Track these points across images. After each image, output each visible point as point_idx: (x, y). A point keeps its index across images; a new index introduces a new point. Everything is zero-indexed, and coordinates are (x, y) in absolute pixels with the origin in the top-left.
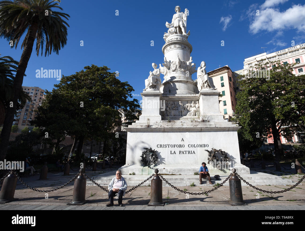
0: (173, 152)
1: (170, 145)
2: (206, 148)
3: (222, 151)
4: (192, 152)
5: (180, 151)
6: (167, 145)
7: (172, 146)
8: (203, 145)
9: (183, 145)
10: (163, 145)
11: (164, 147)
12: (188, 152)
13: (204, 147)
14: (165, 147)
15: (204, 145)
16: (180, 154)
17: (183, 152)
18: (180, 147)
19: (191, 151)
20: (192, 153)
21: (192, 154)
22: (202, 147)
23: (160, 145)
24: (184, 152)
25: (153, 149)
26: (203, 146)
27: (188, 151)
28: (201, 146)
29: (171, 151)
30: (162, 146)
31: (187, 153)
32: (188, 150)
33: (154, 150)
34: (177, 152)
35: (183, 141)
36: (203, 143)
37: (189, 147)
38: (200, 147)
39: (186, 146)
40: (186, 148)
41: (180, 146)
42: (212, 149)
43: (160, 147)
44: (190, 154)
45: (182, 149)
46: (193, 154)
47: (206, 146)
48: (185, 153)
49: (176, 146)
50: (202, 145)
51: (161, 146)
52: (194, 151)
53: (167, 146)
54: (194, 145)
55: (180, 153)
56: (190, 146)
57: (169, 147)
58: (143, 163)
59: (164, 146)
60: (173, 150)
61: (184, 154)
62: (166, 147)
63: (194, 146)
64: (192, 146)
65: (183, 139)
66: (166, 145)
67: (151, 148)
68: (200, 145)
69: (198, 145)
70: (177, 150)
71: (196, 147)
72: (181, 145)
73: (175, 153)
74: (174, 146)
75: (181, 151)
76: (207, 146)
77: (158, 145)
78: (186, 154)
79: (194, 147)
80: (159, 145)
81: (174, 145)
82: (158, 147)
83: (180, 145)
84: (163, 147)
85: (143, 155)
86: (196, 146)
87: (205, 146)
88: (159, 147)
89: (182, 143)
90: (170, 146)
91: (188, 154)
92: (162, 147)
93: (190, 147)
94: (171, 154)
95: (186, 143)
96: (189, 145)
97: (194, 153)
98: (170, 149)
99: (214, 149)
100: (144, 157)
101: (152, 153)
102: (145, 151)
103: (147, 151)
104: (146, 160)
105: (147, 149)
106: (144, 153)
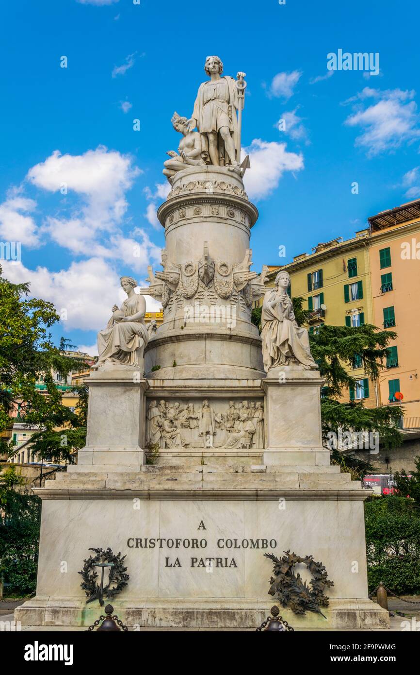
0: (172, 561)
1: (165, 540)
2: (269, 550)
3: (315, 560)
4: (229, 562)
5: (193, 559)
6: (158, 540)
7: (170, 542)
8: (260, 542)
9: (203, 542)
10: (146, 540)
11: (148, 546)
12: (218, 562)
13: (263, 547)
14: (150, 547)
15: (263, 540)
16: (193, 567)
17: (202, 560)
18: (193, 547)
19: (226, 559)
20: (228, 565)
21: (226, 566)
22: (258, 547)
23: (135, 540)
24: (204, 560)
25: (115, 553)
26: (260, 545)
27: (217, 559)
28: (255, 544)
29: (167, 559)
30: (143, 543)
31: (214, 563)
32: (216, 556)
33: (119, 554)
34: (186, 562)
35: (204, 529)
36: (261, 537)
37: (221, 546)
38: (251, 548)
39: (212, 543)
40: (212, 551)
41: (195, 544)
42: (285, 555)
43: (137, 546)
44: (220, 568)
45: (199, 553)
46: (230, 567)
47: (268, 544)
48: (207, 563)
49: (181, 544)
50: (258, 541)
51: (139, 542)
52: (233, 560)
53: (158, 544)
54: (236, 540)
55: (193, 562)
56: (222, 544)
57: (161, 547)
58: (87, 594)
59: (148, 544)
60: (173, 554)
61: (204, 567)
62: (152, 545)
63: (233, 544)
64: (229, 545)
65: (202, 522)
66: (152, 541)
67: (109, 549)
68: (252, 541)
69: (245, 542)
70: (185, 554)
71: (239, 547)
72: (197, 541)
73: (179, 564)
74: (178, 544)
75: (197, 560)
76: (273, 545)
77: (131, 541)
78: (210, 566)
79: (235, 547)
80: (133, 539)
81: (177, 540)
82: (131, 545)
83: (193, 540)
84: (146, 547)
85: (86, 569)
86: (239, 543)
87: (265, 544)
88: (133, 547)
89: (200, 535)
90: (164, 543)
91: (217, 566)
92: (141, 546)
93: (223, 547)
94: (167, 566)
95: (211, 536)
96: (221, 541)
97: (235, 564)
98: (166, 551)
99: (291, 553)
100: (91, 573)
101: (112, 564)
102: (93, 557)
103: (98, 559)
104: (94, 583)
105: (97, 551)
106: (90, 564)
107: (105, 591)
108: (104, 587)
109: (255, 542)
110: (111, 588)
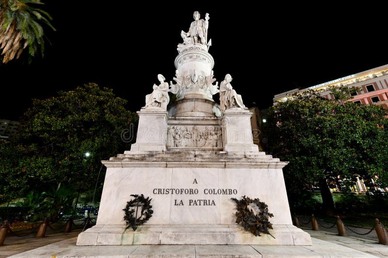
0: (178, 202)
1: (174, 189)
2: (233, 196)
3: (261, 201)
4: (211, 202)
5: (190, 200)
6: (170, 189)
7: (178, 191)
8: (228, 191)
9: (196, 191)
10: (164, 189)
12: (204, 202)
13: (229, 194)
14: (166, 194)
15: (229, 190)
16: (190, 205)
17: (195, 201)
18: (190, 194)
19: (209, 201)
20: (211, 204)
21: (209, 205)
22: (227, 194)
23: (158, 190)
24: (197, 201)
25: (145, 197)
26: (228, 193)
27: (204, 200)
28: (225, 192)
29: (176, 200)
30: (162, 191)
31: (202, 203)
33: (148, 198)
34: (187, 203)
35: (197, 183)
36: (228, 188)
37: (206, 193)
38: (223, 194)
39: (201, 191)
40: (201, 196)
41: (191, 192)
42: (242, 198)
43: (159, 193)
44: (206, 206)
45: (194, 197)
47: (232, 192)
48: (198, 203)
49: (184, 192)
50: (226, 190)
51: (160, 191)
52: (213, 201)
53: (170, 192)
54: (214, 190)
55: (190, 202)
56: (206, 192)
57: (172, 194)
58: (127, 223)
59: (165, 192)
60: (179, 198)
61: (197, 205)
62: (167, 193)
63: (213, 192)
64: (211, 193)
65: (195, 180)
66: (168, 190)
67: (142, 195)
68: (223, 190)
69: (219, 191)
70: (186, 198)
71: (216, 194)
72: (192, 190)
73: (182, 203)
74: (182, 192)
75: (192, 201)
76: (235, 193)
77: (155, 190)
78: (200, 205)
79: (214, 194)
81: (181, 189)
82: (155, 192)
83: (190, 189)
84: (164, 194)
85: (128, 207)
86: (216, 191)
87: (231, 192)
88: (156, 194)
89: (194, 187)
90: (174, 191)
91: (204, 205)
92: (161, 193)
94: (175, 205)
95: (200, 187)
96: (206, 191)
97: (214, 203)
98: (175, 196)
99: (246, 197)
100: (130, 210)
101: (143, 204)
102: (133, 200)
103: (135, 201)
104: (132, 216)
105: (135, 196)
106: (130, 204)
107: (138, 220)
108: (137, 218)
109: (225, 190)
110: (142, 219)
